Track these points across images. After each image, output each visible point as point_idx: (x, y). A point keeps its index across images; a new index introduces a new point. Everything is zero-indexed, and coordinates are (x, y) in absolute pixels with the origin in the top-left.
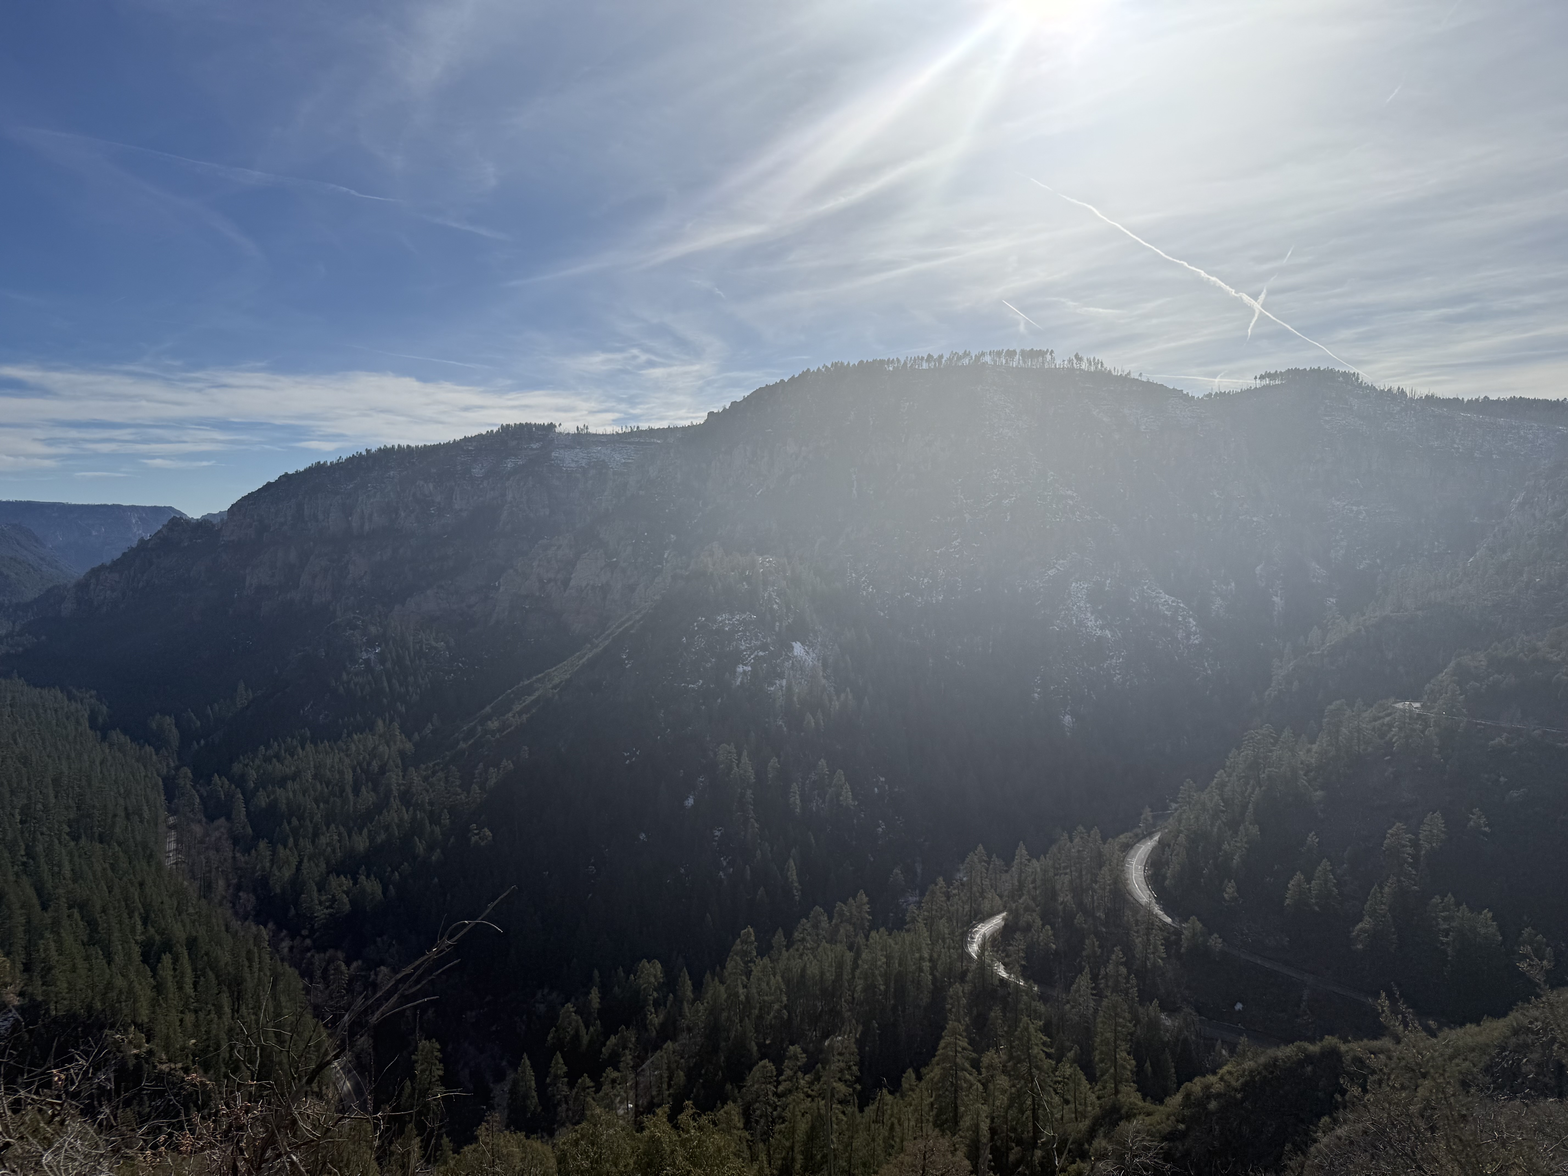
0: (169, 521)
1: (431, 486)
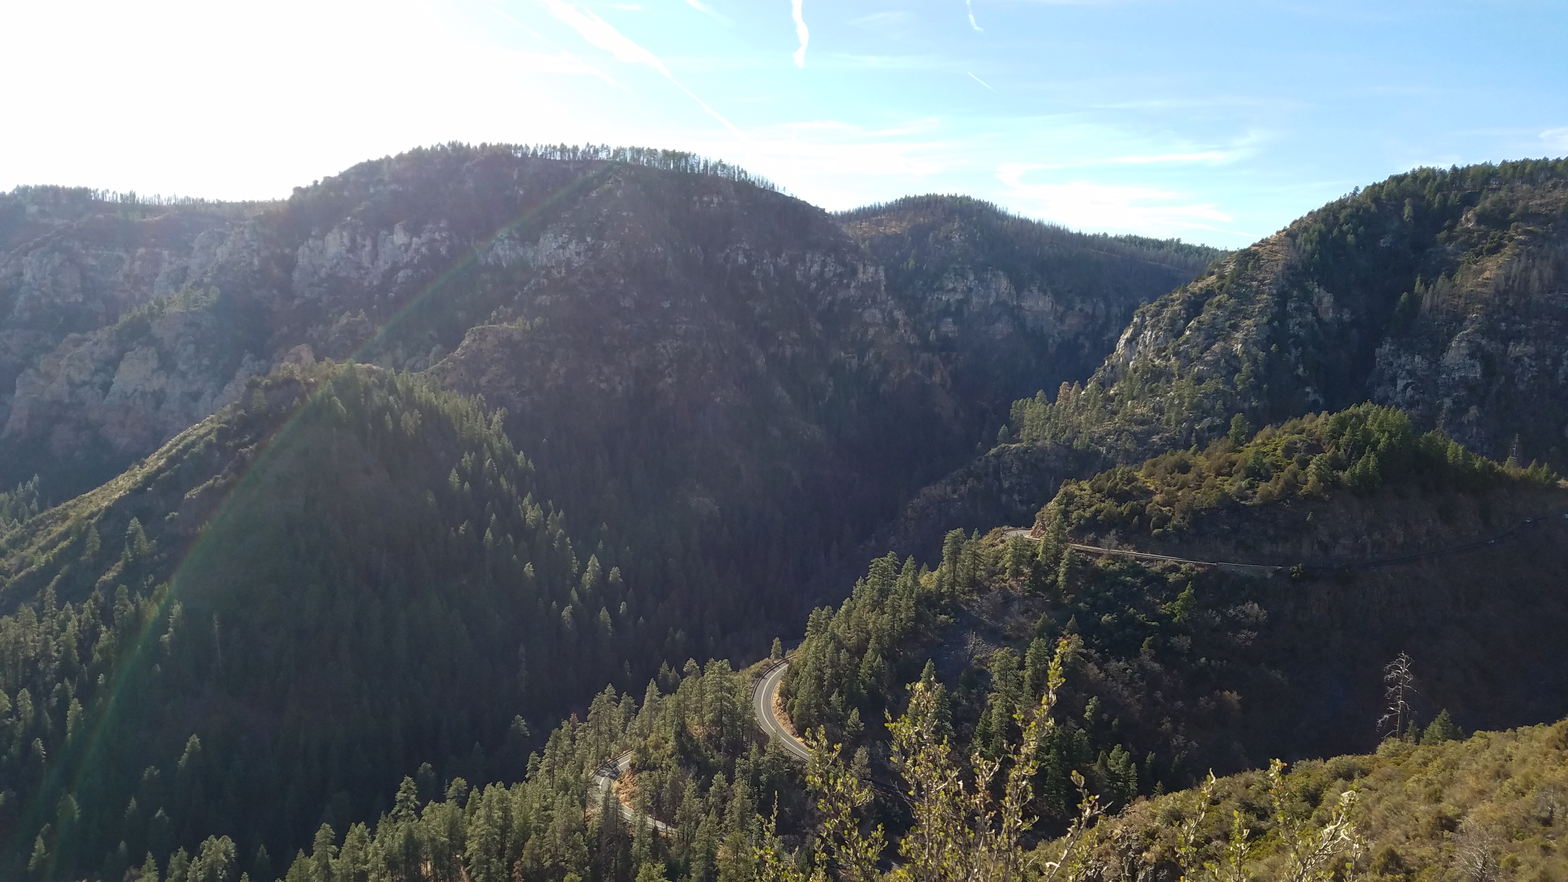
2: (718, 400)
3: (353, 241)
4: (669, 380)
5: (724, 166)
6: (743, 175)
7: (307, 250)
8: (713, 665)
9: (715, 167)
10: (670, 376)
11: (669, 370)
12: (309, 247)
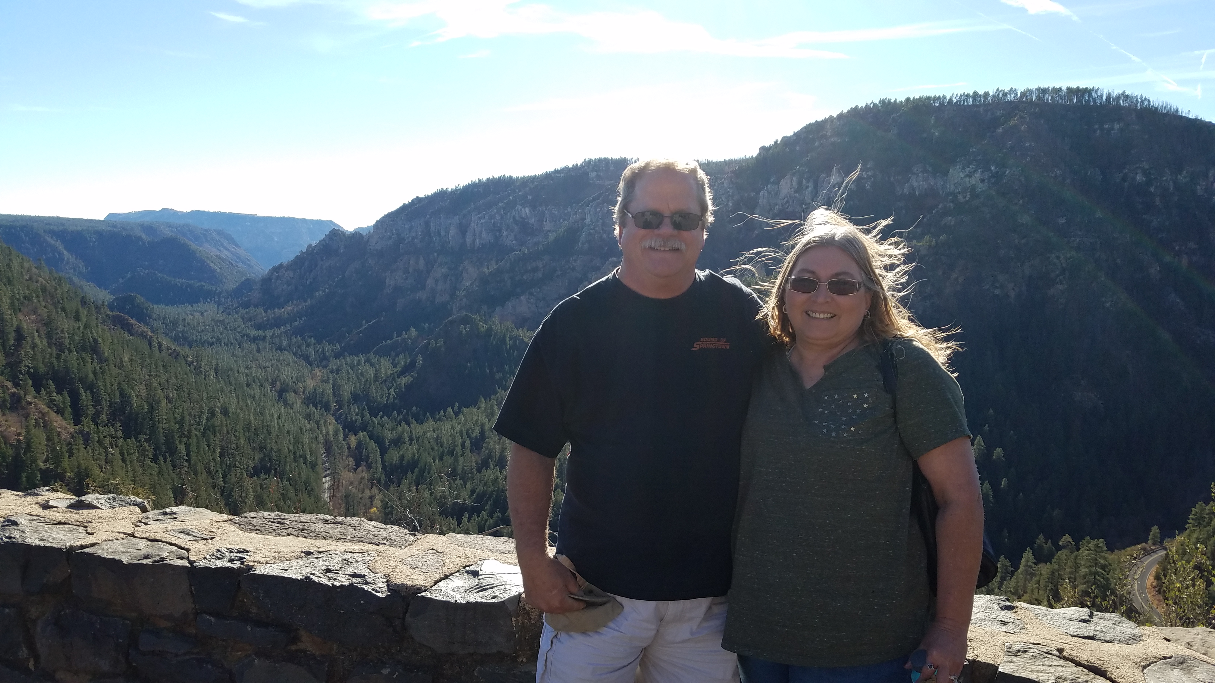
0: (330, 232)
2: (1108, 305)
3: (800, 183)
4: (1060, 287)
5: (1127, 97)
6: (1146, 103)
7: (766, 194)
8: (1089, 543)
9: (1118, 97)
10: (1061, 283)
11: (1061, 277)
12: (767, 190)
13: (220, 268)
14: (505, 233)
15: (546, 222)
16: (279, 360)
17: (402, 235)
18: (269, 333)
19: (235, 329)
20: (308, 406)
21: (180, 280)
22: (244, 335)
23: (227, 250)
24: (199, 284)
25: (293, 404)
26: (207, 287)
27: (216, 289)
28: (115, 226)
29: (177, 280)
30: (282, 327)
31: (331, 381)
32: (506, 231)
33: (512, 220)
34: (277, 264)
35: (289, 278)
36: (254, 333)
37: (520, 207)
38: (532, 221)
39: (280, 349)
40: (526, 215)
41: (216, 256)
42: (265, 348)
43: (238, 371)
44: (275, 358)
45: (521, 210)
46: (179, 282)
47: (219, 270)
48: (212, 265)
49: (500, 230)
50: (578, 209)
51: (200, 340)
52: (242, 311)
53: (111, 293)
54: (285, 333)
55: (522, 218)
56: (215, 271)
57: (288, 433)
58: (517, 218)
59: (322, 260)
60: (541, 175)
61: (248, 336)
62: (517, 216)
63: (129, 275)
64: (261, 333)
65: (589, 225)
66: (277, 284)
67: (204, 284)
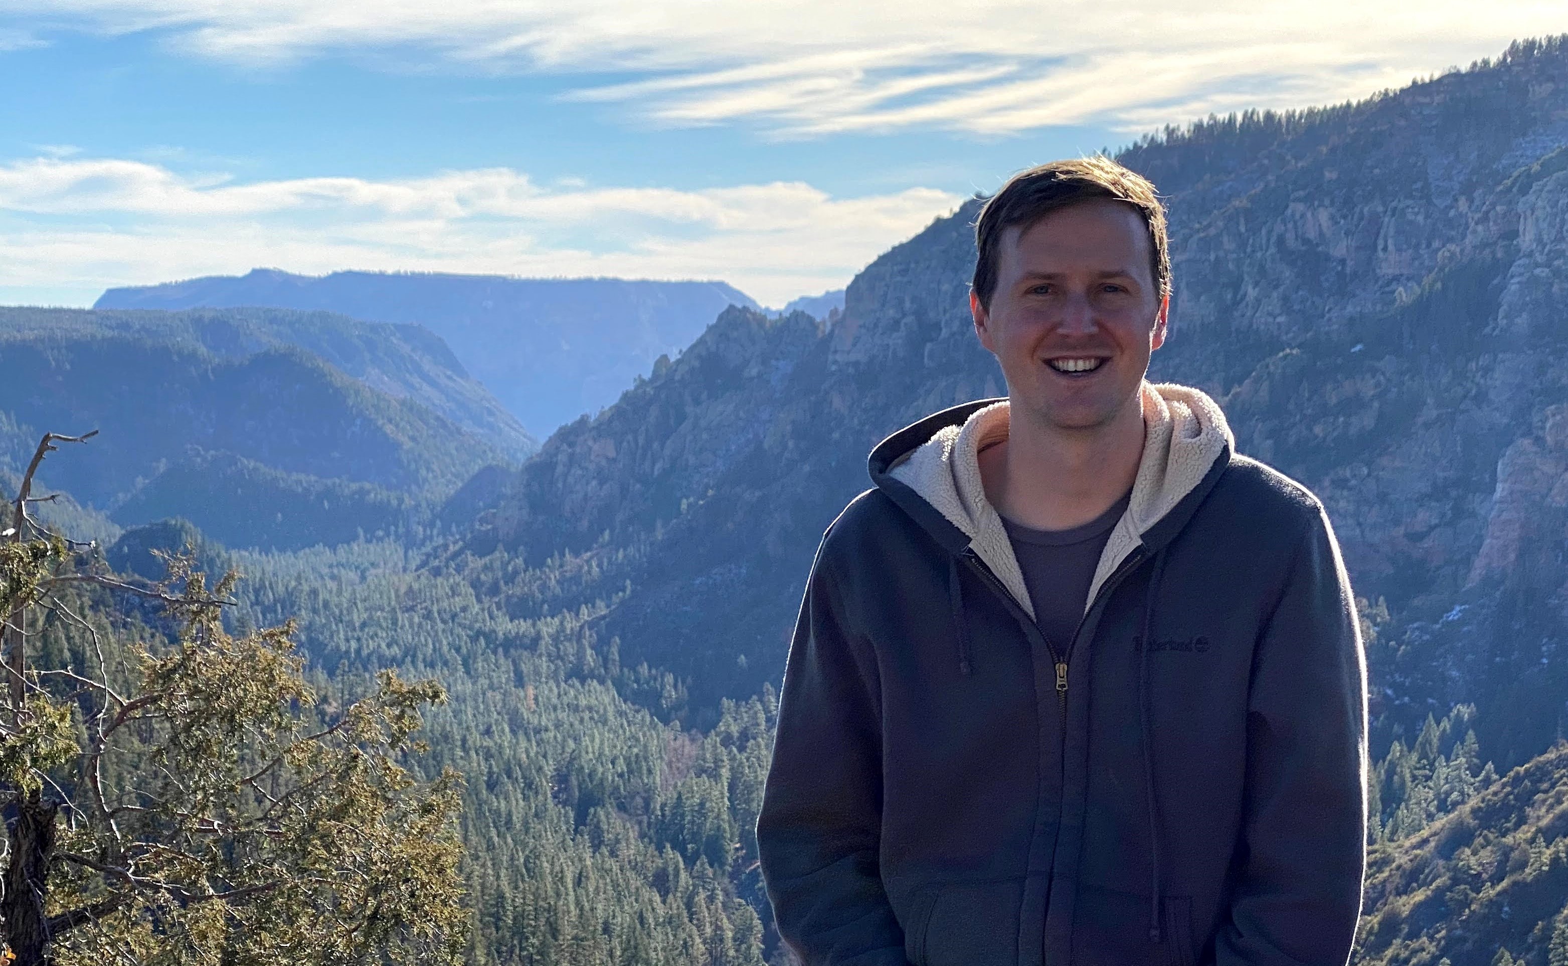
0: (721, 317)
1: (1324, 216)
13: (413, 439)
14: (1252, 293)
15: (1385, 249)
16: (576, 709)
17: (932, 315)
18: (548, 627)
19: (454, 617)
20: (660, 849)
21: (302, 477)
22: (479, 633)
23: (433, 383)
24: (354, 486)
25: (618, 841)
26: (377, 494)
27: (401, 501)
28: (125, 326)
29: (295, 476)
30: (584, 610)
31: (725, 772)
32: (1256, 284)
33: (1273, 250)
34: (570, 419)
35: (604, 463)
36: (505, 626)
37: (1301, 207)
38: (1340, 249)
39: (579, 674)
40: (1321, 234)
41: (403, 403)
42: (537, 673)
43: (464, 741)
44: (565, 700)
45: (1303, 216)
46: (300, 482)
47: (408, 445)
48: (389, 429)
49: (1236, 285)
50: (1493, 205)
51: (358, 651)
52: (475, 563)
53: (114, 519)
54: (592, 625)
55: (1306, 241)
56: (397, 446)
57: (607, 929)
58: (1291, 242)
59: (697, 402)
60: (1368, 103)
61: (489, 636)
62: (1290, 238)
63: (162, 466)
64: (524, 626)
65: (1530, 254)
66: (571, 480)
67: (367, 486)
